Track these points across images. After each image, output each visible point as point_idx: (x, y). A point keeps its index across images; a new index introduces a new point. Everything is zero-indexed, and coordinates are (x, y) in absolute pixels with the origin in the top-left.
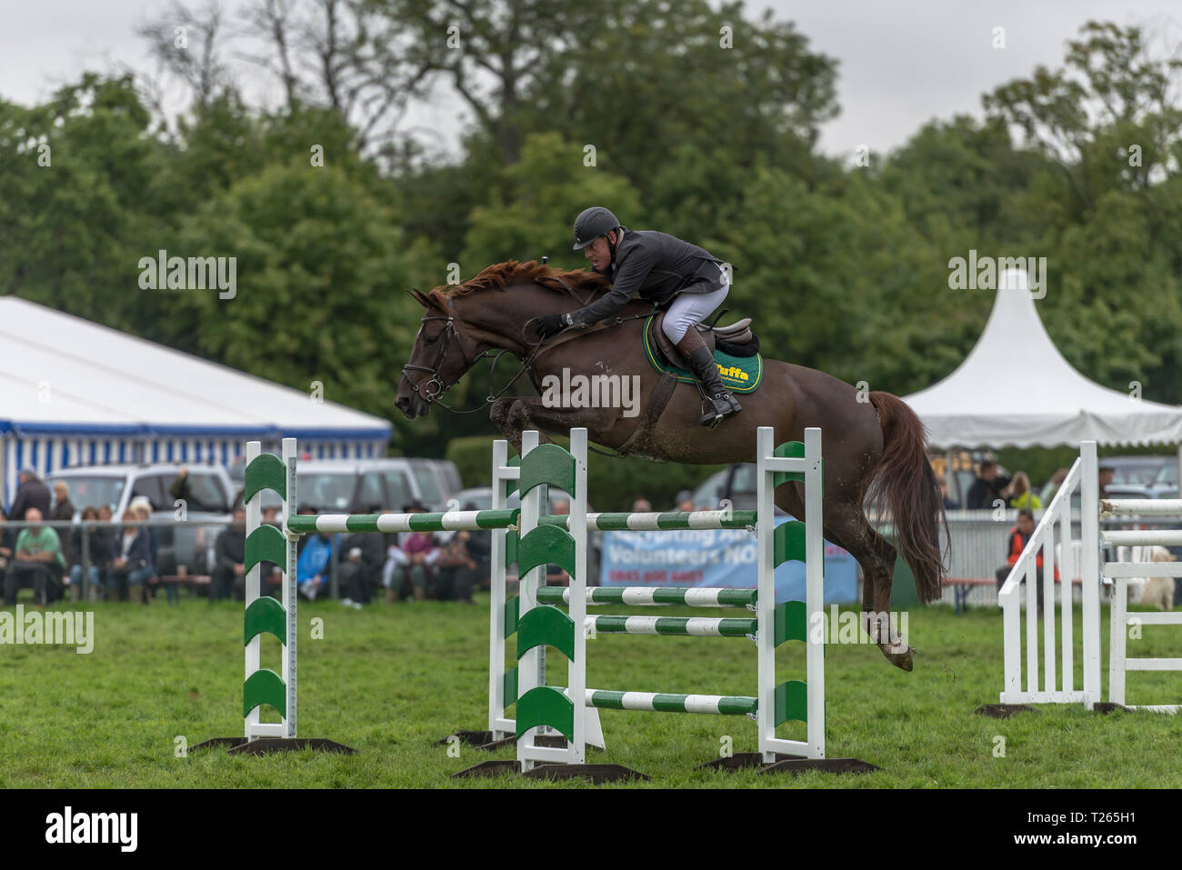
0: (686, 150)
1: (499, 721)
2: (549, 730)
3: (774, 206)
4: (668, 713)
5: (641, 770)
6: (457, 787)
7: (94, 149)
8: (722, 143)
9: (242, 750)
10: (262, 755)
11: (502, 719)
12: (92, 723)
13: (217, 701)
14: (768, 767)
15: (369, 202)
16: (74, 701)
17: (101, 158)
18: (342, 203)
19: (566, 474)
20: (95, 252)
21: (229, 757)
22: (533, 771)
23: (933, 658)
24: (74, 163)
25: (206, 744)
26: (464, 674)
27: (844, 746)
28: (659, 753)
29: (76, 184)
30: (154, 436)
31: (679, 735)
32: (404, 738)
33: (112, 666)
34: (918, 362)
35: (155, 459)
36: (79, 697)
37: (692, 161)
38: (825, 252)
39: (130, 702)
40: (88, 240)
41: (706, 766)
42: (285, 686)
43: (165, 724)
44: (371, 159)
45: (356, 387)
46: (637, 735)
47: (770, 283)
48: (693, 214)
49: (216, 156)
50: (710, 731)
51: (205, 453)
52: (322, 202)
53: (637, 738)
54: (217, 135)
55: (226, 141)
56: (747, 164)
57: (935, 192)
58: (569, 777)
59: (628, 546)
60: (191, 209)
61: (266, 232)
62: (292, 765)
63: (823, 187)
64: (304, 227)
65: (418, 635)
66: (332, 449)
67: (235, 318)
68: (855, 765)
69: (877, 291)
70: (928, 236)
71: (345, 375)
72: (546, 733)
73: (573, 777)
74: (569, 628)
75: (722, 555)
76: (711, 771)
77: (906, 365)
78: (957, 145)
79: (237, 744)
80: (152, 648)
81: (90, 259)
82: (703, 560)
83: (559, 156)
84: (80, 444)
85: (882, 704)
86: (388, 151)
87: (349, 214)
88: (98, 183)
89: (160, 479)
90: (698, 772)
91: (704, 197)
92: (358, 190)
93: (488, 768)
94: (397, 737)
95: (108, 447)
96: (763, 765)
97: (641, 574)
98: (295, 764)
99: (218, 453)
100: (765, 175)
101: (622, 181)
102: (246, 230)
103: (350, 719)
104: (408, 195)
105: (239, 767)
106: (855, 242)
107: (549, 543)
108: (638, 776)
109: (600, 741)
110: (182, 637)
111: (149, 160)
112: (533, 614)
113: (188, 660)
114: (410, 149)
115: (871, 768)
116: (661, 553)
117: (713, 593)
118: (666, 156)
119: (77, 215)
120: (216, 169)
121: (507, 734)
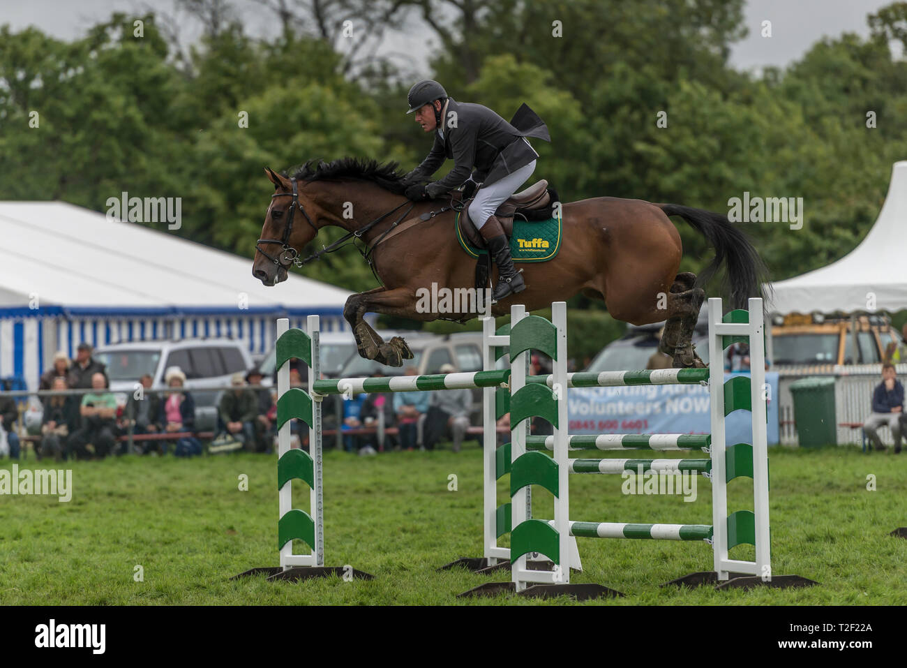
0: (619, 67)
1: (493, 549)
2: (535, 556)
3: (694, 112)
4: (632, 540)
5: (617, 589)
6: (464, 604)
7: (124, 77)
8: (648, 61)
9: (278, 577)
10: (296, 581)
11: (495, 548)
12: (149, 556)
13: (251, 537)
14: (722, 584)
15: (355, 116)
16: (131, 539)
17: (129, 84)
18: (332, 118)
19: (549, 341)
20: (126, 163)
21: (268, 584)
22: (526, 591)
23: (848, 490)
24: (106, 89)
25: (249, 573)
26: (456, 511)
27: (784, 565)
28: (628, 574)
29: (108, 108)
30: (181, 316)
31: (642, 557)
32: (412, 565)
33: (160, 510)
34: (818, 242)
35: (183, 335)
36: (136, 535)
37: (624, 76)
38: (738, 151)
39: (178, 539)
40: (119, 153)
41: (671, 584)
42: (314, 523)
43: (211, 558)
44: (355, 80)
45: (347, 272)
46: (608, 559)
47: (691, 177)
48: (625, 121)
49: (224, 81)
50: (669, 555)
51: (224, 330)
52: (314, 117)
53: (609, 562)
54: (225, 64)
55: (233, 69)
56: (670, 77)
57: (829, 99)
58: (556, 596)
59: (585, 400)
60: (205, 126)
61: (269, 144)
62: (322, 589)
63: (736, 95)
64: (300, 139)
65: (412, 479)
66: (330, 323)
67: (244, 216)
68: (797, 581)
69: (781, 183)
70: (823, 136)
71: (337, 262)
72: (533, 559)
73: (560, 595)
74: (554, 469)
75: (663, 406)
76: (675, 588)
77: (808, 244)
78: (844, 58)
79: (274, 572)
80: (190, 494)
81: (121, 169)
82: (648, 411)
83: (512, 74)
84: (119, 324)
85: (810, 530)
86: (368, 73)
87: (337, 127)
88: (127, 105)
89: (189, 352)
90: (664, 589)
91: (635, 106)
92: (345, 106)
93: (489, 588)
94: (406, 564)
95: (143, 325)
96: (718, 582)
97: (596, 424)
98: (325, 589)
99: (235, 329)
100: (686, 87)
101: (567, 95)
102: (251, 142)
103: (365, 550)
104: (386, 109)
105: (278, 592)
106: (762, 142)
107: (535, 399)
108: (615, 593)
109: (578, 565)
110: (215, 484)
111: (168, 86)
112: (522, 459)
113: (222, 503)
114: (387, 70)
115: (810, 583)
116: (613, 406)
117: (673, 438)
118: (602, 72)
119: (111, 132)
120: (225, 91)
121: (500, 560)
